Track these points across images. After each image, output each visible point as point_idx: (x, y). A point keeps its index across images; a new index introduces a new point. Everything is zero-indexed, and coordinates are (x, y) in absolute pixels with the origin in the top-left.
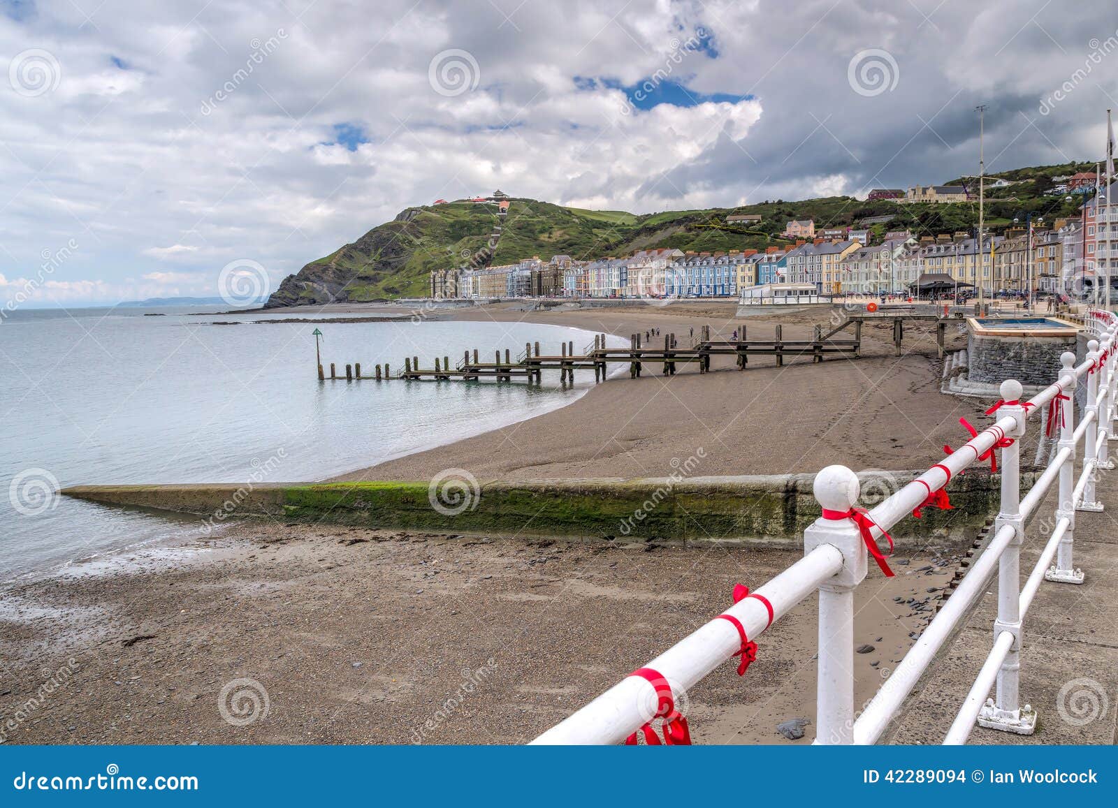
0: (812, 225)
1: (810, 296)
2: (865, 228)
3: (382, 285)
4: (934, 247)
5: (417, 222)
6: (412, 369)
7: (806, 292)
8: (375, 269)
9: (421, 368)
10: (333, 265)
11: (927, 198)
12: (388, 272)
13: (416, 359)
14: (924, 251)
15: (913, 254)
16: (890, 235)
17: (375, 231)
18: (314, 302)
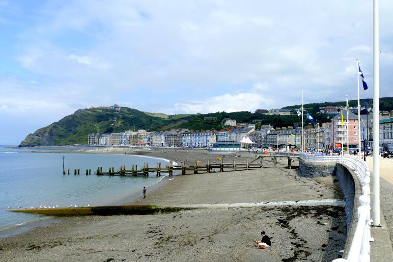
0: (235, 121)
2: (254, 123)
3: (68, 139)
4: (281, 131)
5: (83, 115)
6: (100, 172)
8: (65, 132)
9: (103, 171)
10: (48, 130)
11: (276, 113)
12: (71, 134)
13: (101, 168)
14: (277, 133)
16: (263, 126)
17: (66, 117)
18: (40, 145)
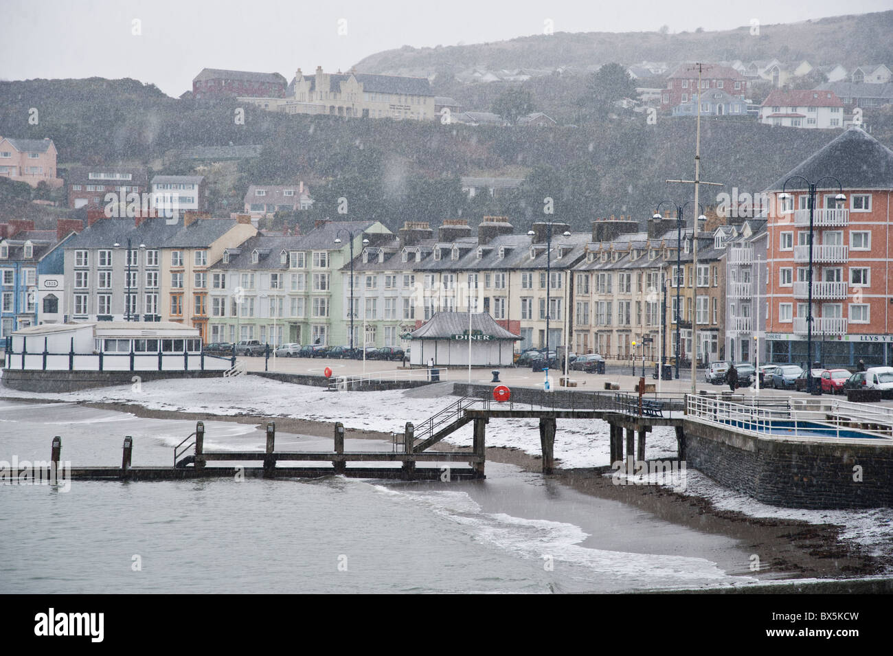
1: (186, 355)
7: (178, 344)
11: (342, 101)
14: (412, 256)
15: (386, 260)
